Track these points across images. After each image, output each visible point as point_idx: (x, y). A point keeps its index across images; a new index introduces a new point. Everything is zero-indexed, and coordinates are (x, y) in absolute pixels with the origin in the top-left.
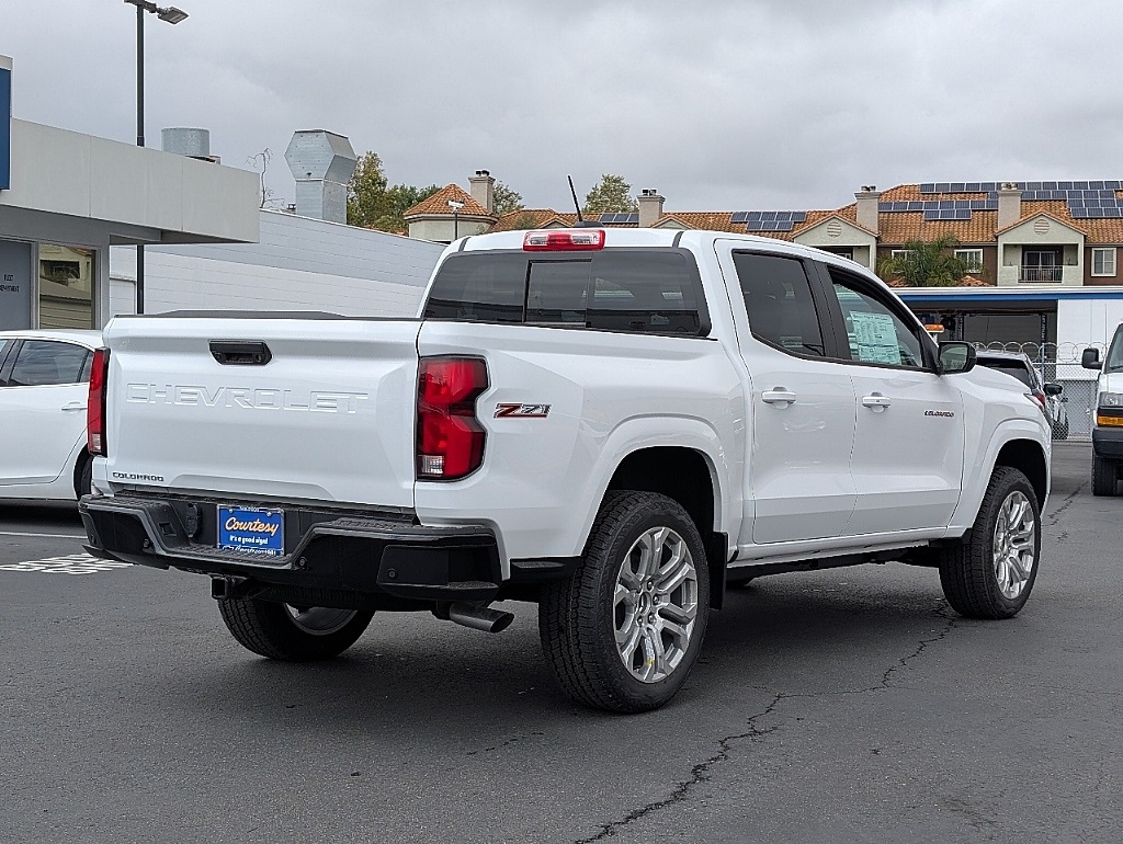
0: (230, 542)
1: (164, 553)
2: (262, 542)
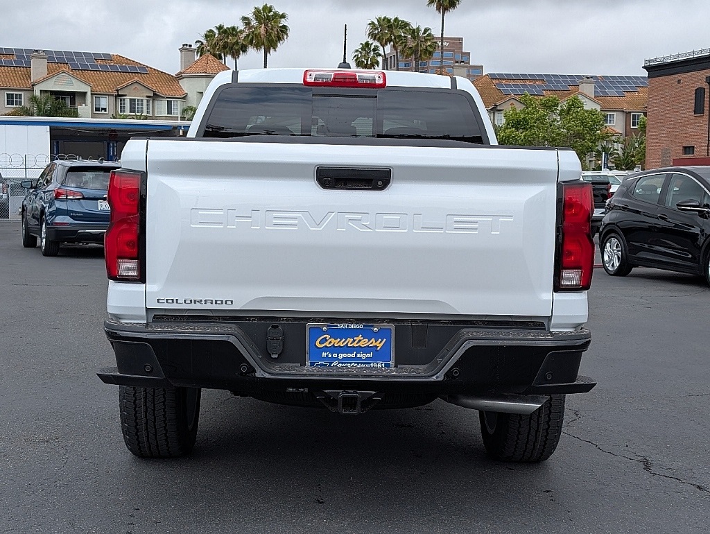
0: (323, 359)
1: (267, 376)
2: (363, 356)
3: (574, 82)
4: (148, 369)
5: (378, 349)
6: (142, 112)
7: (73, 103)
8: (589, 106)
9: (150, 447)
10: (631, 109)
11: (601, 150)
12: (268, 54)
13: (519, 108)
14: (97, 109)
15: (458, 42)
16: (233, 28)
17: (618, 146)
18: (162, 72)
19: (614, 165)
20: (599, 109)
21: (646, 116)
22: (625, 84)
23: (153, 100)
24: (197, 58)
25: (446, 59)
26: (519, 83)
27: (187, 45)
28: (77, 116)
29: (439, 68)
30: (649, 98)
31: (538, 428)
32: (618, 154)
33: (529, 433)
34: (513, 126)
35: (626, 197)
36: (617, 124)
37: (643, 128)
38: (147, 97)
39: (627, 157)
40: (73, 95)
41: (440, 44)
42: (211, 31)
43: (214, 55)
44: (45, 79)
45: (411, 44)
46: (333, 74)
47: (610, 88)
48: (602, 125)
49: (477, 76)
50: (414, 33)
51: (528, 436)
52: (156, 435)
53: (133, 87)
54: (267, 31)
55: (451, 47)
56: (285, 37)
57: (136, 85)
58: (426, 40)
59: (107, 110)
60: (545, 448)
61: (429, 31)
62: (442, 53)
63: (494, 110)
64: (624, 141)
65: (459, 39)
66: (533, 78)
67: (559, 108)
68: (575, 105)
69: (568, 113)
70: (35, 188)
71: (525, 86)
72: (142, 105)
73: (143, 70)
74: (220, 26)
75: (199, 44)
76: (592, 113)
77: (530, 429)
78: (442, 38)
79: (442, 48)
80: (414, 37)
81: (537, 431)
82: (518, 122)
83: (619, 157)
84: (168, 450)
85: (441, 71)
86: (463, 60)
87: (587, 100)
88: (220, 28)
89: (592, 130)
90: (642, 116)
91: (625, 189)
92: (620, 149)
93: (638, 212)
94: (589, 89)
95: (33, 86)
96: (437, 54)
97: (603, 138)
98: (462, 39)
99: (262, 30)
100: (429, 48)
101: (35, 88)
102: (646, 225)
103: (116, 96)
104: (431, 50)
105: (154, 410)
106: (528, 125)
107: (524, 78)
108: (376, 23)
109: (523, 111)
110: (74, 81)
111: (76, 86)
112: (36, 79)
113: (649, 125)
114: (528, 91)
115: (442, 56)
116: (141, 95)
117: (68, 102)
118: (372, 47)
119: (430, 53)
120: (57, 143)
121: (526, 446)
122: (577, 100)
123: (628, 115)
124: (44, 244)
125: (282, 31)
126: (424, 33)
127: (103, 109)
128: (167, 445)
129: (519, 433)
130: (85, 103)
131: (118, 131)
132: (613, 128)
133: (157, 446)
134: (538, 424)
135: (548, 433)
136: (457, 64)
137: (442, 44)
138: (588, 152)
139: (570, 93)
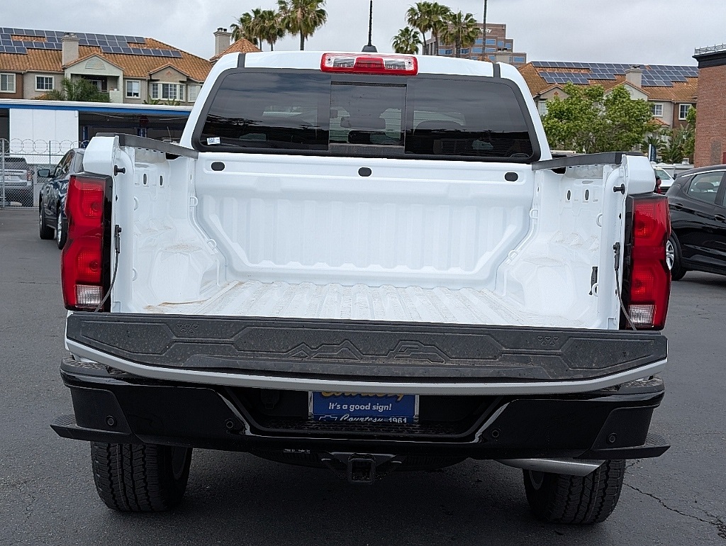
0: (330, 411)
2: (381, 408)
3: (620, 71)
4: (111, 423)
5: (399, 399)
6: (175, 97)
7: (104, 87)
8: (636, 96)
9: (127, 501)
10: (679, 100)
11: (647, 142)
12: (305, 39)
13: (563, 97)
14: (130, 94)
15: (501, 29)
16: (271, 13)
17: (665, 138)
18: (196, 57)
19: (661, 157)
20: (646, 99)
21: (695, 107)
22: (673, 74)
23: (187, 85)
24: (232, 42)
25: (488, 46)
26: (564, 71)
27: (222, 29)
28: (108, 101)
29: (481, 55)
30: (699, 89)
31: (593, 487)
32: (665, 146)
33: (582, 493)
34: (555, 117)
35: (680, 196)
36: (664, 115)
37: (693, 119)
38: (180, 82)
39: (674, 149)
40: (104, 79)
41: (482, 30)
42: (247, 14)
43: (250, 40)
44: (76, 63)
45: (453, 30)
46: (355, 58)
47: (657, 78)
48: (650, 116)
49: (520, 64)
50: (456, 18)
51: (581, 497)
52: (134, 488)
53: (166, 71)
54: (303, 16)
55: (493, 34)
56: (323, 22)
57: (169, 70)
58: (468, 26)
59: (139, 95)
60: (601, 510)
61: (471, 17)
62: (484, 40)
63: (537, 99)
64: (672, 132)
65: (502, 26)
66: (578, 67)
67: (605, 98)
68: (620, 95)
69: (614, 104)
70: (53, 177)
71: (569, 74)
72: (175, 90)
73: (176, 55)
74: (257, 10)
75: (233, 29)
76: (638, 102)
77: (583, 488)
78: (485, 25)
79: (485, 35)
80: (455, 23)
81: (592, 491)
82: (562, 112)
83: (666, 149)
84: (149, 504)
85: (482, 57)
86: (505, 48)
87: (634, 90)
88: (257, 12)
89: (639, 120)
90: (691, 107)
91: (679, 186)
92: (667, 141)
93: (691, 212)
94: (636, 79)
95: (63, 69)
96: (479, 41)
97: (650, 130)
98: (505, 25)
99: (299, 14)
100: (471, 34)
101: (66, 71)
102: (699, 226)
103: (148, 81)
104: (473, 36)
105: (131, 459)
106: (572, 115)
107: (569, 66)
108: (416, 8)
109: (566, 101)
110: (106, 65)
111: (108, 70)
112: (67, 62)
113: (699, 116)
114: (573, 80)
115: (484, 43)
116: (174, 81)
117: (99, 86)
118: (412, 33)
119: (472, 40)
120: (86, 128)
121: (578, 508)
122: (624, 89)
123: (677, 106)
124: (60, 236)
125: (319, 16)
126: (466, 19)
127: (135, 94)
128: (148, 500)
129: (570, 493)
130: (116, 88)
131: (149, 116)
132: (660, 119)
133: (136, 500)
134: (594, 483)
135: (605, 494)
136: (499, 51)
137: (484, 31)
138: (633, 144)
139: (616, 83)
